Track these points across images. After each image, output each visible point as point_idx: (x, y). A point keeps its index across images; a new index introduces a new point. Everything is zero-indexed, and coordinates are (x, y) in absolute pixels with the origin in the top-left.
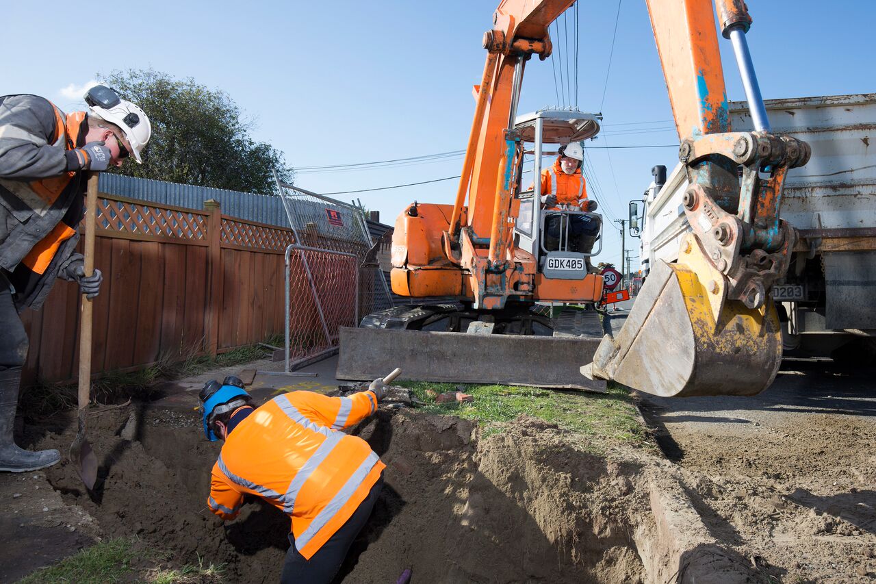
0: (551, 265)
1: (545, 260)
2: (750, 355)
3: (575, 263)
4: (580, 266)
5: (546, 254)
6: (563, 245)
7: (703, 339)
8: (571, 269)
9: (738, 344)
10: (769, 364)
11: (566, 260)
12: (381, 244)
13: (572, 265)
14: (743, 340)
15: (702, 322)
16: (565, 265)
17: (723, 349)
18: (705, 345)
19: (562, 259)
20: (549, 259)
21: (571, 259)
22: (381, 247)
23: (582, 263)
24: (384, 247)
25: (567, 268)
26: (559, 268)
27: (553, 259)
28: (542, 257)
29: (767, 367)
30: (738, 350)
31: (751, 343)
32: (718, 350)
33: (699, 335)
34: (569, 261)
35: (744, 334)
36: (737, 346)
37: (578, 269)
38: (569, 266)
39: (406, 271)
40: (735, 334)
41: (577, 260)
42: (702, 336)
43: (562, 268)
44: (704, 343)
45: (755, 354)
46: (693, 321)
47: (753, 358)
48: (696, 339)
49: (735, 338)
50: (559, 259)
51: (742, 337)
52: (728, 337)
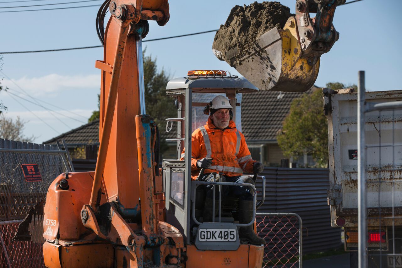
0: (203, 237)
1: (197, 231)
2: (302, 80)
3: (227, 234)
4: (232, 237)
5: (197, 226)
6: (217, 216)
7: (285, 72)
8: (223, 240)
9: (299, 75)
10: (308, 84)
11: (218, 231)
12: (33, 215)
13: (225, 236)
14: (301, 73)
15: (287, 64)
16: (217, 237)
17: (292, 77)
18: (285, 75)
19: (214, 230)
20: (200, 230)
21: (223, 231)
22: (33, 219)
23: (235, 233)
24: (36, 219)
25: (219, 239)
26: (211, 240)
27: (205, 230)
28: (195, 229)
29: (307, 85)
30: (298, 77)
31: (304, 75)
32: (289, 77)
33: (283, 70)
34: (221, 232)
35: (302, 71)
36: (298, 76)
37: (231, 240)
38: (221, 237)
39: (58, 246)
40: (299, 71)
41: (229, 231)
42: (285, 71)
43: (214, 240)
44: (285, 74)
45: (304, 79)
46: (283, 64)
47: (303, 81)
48: (282, 72)
49: (298, 72)
50: (211, 230)
51: (301, 72)
52: (295, 72)
